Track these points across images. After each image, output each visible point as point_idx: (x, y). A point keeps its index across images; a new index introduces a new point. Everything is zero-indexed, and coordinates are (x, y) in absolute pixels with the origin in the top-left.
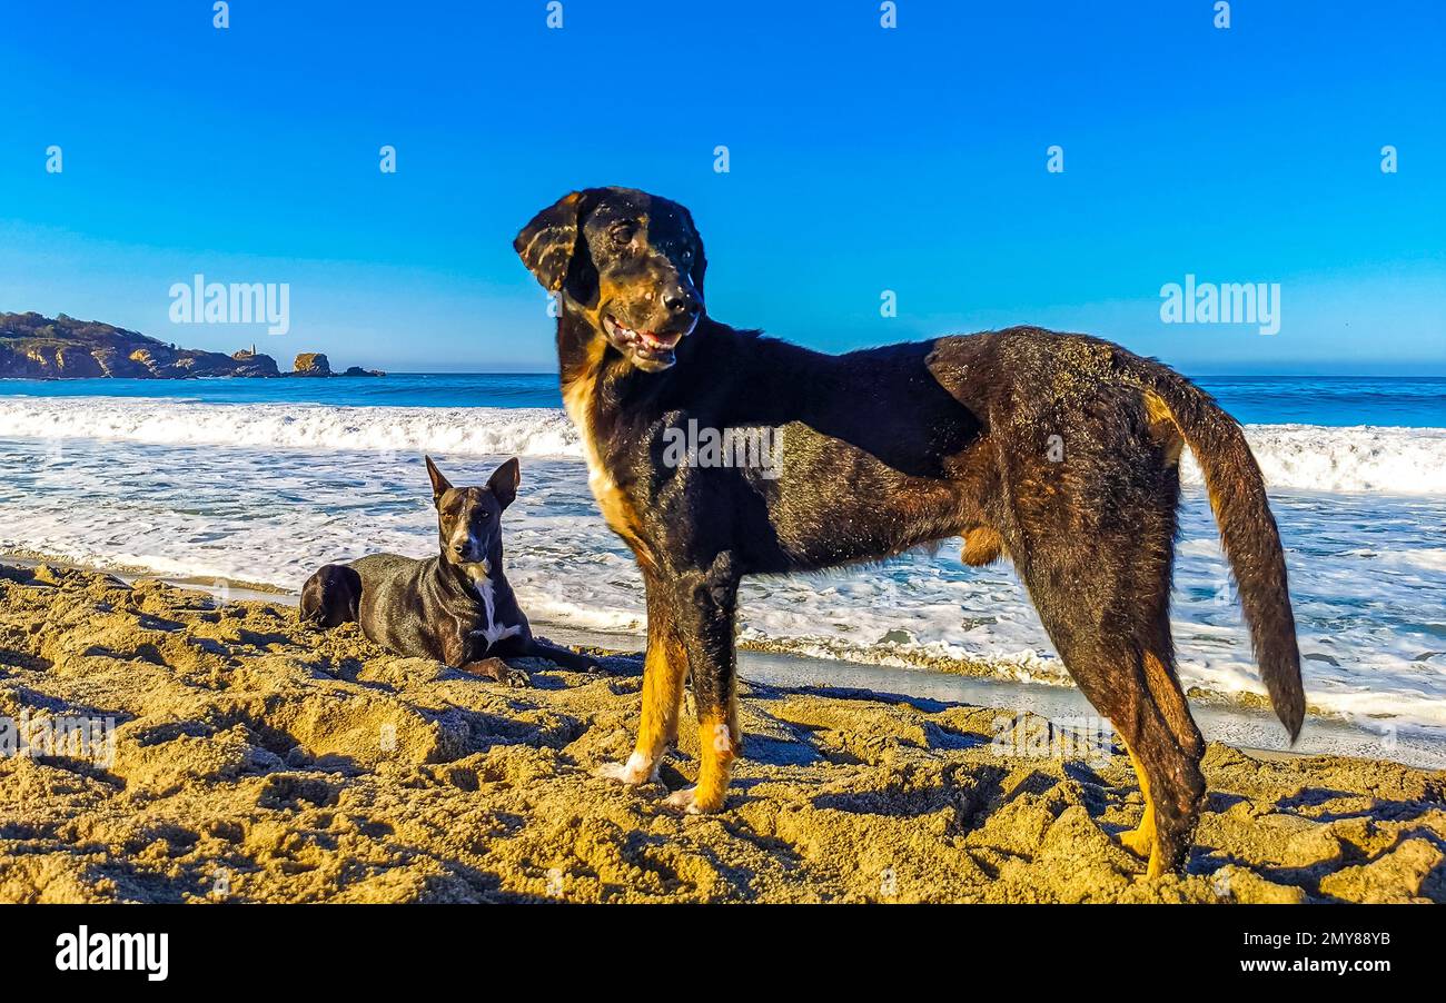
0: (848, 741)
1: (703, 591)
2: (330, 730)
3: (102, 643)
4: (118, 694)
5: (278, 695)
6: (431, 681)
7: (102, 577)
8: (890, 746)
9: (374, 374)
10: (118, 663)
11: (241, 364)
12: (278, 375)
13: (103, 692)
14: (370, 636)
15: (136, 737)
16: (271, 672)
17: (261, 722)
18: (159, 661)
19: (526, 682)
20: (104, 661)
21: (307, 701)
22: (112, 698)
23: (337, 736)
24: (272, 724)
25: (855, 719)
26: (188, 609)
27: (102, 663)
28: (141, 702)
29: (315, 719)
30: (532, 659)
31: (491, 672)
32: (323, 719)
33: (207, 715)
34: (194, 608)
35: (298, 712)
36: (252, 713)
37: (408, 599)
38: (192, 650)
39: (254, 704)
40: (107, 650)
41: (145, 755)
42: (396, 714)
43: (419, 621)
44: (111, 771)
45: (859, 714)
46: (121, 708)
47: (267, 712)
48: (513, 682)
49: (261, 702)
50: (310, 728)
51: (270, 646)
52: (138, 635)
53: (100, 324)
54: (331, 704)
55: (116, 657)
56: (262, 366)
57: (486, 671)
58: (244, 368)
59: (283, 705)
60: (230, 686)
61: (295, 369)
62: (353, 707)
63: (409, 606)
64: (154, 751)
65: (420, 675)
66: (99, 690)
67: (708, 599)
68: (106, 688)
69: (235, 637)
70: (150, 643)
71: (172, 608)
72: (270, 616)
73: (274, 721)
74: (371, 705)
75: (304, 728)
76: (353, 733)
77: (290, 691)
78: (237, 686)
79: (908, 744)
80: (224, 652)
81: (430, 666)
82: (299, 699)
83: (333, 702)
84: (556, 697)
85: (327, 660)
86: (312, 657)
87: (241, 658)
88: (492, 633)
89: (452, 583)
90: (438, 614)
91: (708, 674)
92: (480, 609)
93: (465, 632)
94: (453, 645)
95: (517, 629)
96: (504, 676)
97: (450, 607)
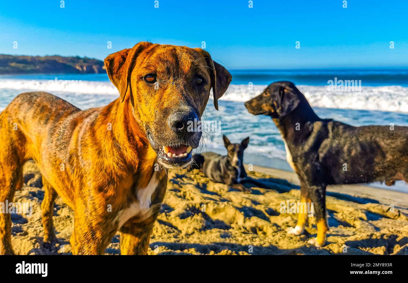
2: (216, 213)
6: (227, 192)
8: (357, 220)
14: (206, 176)
15: (179, 216)
17: (200, 210)
21: (209, 205)
23: (218, 214)
29: (212, 210)
30: (248, 183)
32: (214, 210)
33: (187, 207)
36: (197, 207)
37: (217, 166)
39: (196, 205)
41: (182, 222)
42: (232, 210)
43: (219, 173)
47: (200, 207)
49: (198, 204)
50: (211, 212)
51: (183, 178)
57: (238, 187)
62: (221, 207)
63: (217, 168)
65: (224, 190)
67: (319, 193)
73: (202, 209)
74: (226, 206)
76: (222, 214)
77: (203, 201)
78: (188, 196)
79: (361, 219)
80: (177, 183)
81: (226, 187)
82: (207, 204)
83: (216, 206)
84: (261, 198)
85: (198, 183)
86: (195, 182)
87: (182, 185)
88: (239, 180)
89: (230, 168)
90: (225, 173)
91: (319, 211)
92: (237, 174)
93: (232, 179)
94: (229, 181)
95: (245, 179)
96: (244, 191)
97: (229, 172)
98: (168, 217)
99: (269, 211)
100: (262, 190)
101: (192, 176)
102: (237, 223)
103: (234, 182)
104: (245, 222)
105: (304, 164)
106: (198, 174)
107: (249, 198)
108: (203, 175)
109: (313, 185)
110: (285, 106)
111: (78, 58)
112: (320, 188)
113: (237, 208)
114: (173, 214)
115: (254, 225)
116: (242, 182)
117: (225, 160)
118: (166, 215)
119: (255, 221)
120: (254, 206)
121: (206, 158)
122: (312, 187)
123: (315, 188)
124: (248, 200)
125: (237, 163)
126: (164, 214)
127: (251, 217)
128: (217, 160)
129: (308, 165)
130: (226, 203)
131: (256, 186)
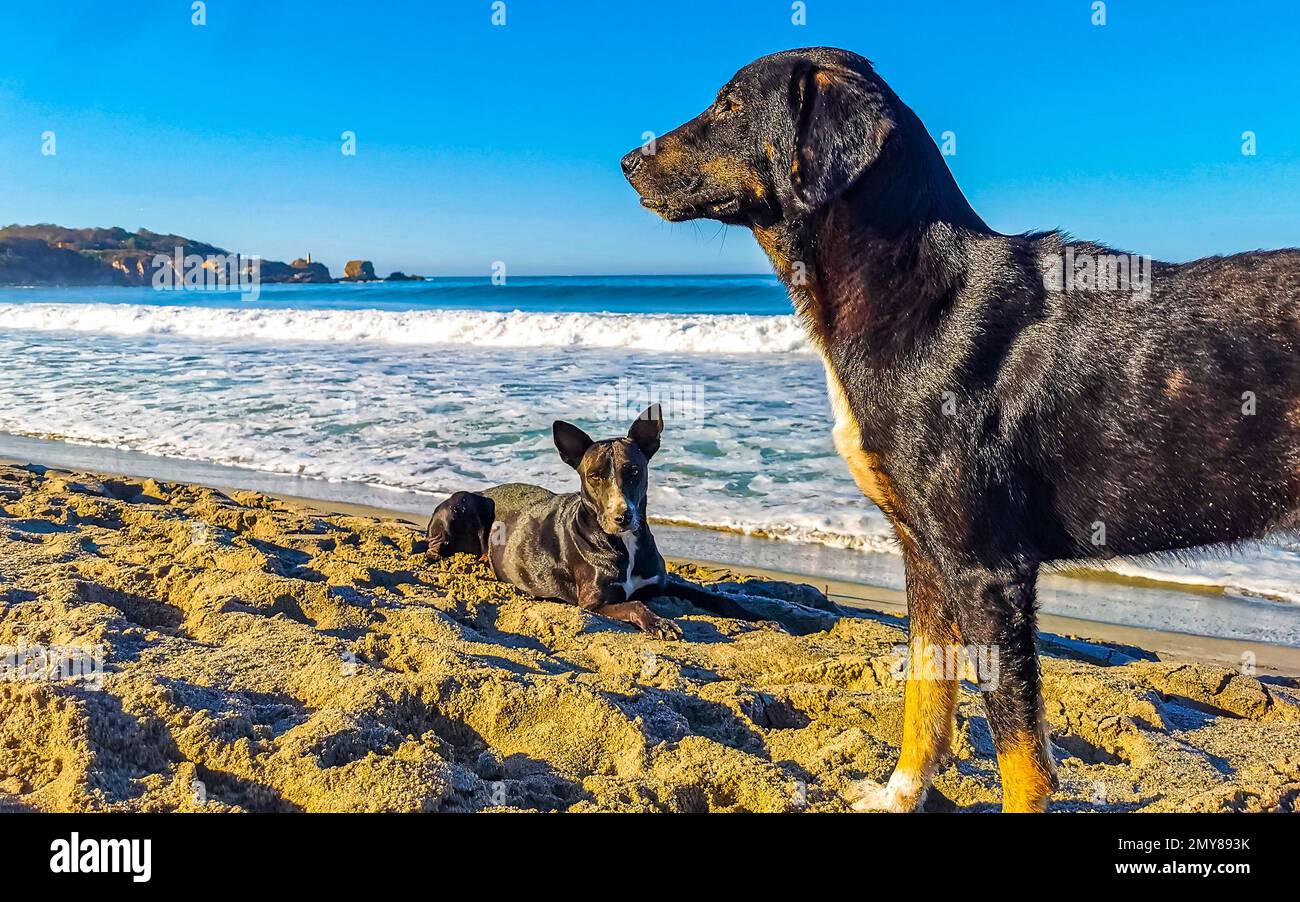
0: (1072, 721)
1: (993, 591)
2: (514, 724)
3: (237, 594)
4: (270, 670)
5: (452, 679)
6: (579, 634)
7: (209, 492)
8: (1127, 730)
9: (414, 278)
10: (260, 622)
11: (298, 271)
12: (331, 281)
13: (253, 667)
14: (501, 578)
15: (313, 750)
16: (431, 641)
17: (436, 711)
18: (300, 618)
19: (678, 634)
20: (244, 618)
21: (485, 687)
22: (263, 676)
23: (523, 730)
24: (447, 714)
25: (1059, 686)
26: (301, 533)
27: (242, 621)
28: (297, 681)
29: (497, 711)
30: (667, 598)
31: (633, 616)
32: (506, 711)
33: (378, 705)
34: (307, 532)
35: (475, 699)
36: (426, 700)
37: (544, 537)
38: (333, 602)
39: (426, 689)
40: (244, 603)
41: (328, 780)
42: (591, 708)
43: (552, 561)
44: (285, 796)
45: (1064, 680)
46: (276, 690)
47: (442, 699)
48: (664, 634)
49: (435, 688)
50: (492, 719)
51: (401, 587)
52: (275, 585)
53: (175, 237)
54: (515, 693)
55: (254, 612)
56: (316, 273)
57: (627, 617)
58: (301, 274)
59: (458, 691)
60: (387, 656)
61: (345, 275)
62: (540, 697)
63: (543, 543)
64: (338, 775)
65: (566, 628)
66: (248, 665)
67: (1001, 602)
68: (254, 661)
69: (366, 578)
70: (288, 594)
71: (286, 533)
72: (387, 547)
73: (449, 709)
74: (561, 694)
75: (484, 717)
76: (543, 728)
77: (462, 671)
78: (395, 657)
79: (1142, 724)
80: (365, 604)
81: (574, 616)
82: (475, 684)
83: (516, 691)
84: (719, 655)
85: (461, 605)
86: (447, 602)
87: (383, 611)
88: (630, 585)
89: (594, 538)
90: (575, 559)
91: (1008, 692)
92: (621, 562)
93: (603, 582)
94: (589, 592)
95: (655, 579)
96: (652, 626)
97: (590, 557)
98: (259, 758)
99: (760, 710)
100: (723, 625)
101: (442, 578)
102: (612, 771)
103: (612, 593)
104: (648, 764)
105: (925, 459)
106: (468, 571)
107: (673, 654)
108: (491, 573)
109: (971, 563)
110: (821, 154)
111: (119, 234)
112: (1006, 576)
113: (615, 699)
114: (289, 741)
115: (691, 778)
116: (643, 595)
117: (574, 509)
118: (254, 751)
119: (698, 757)
120: (691, 689)
121: (501, 505)
122: (967, 574)
123: (983, 575)
124: (667, 665)
125: (625, 521)
126: (241, 744)
127: (681, 736)
128: (541, 512)
129: (946, 461)
130: (562, 678)
131: (700, 610)
